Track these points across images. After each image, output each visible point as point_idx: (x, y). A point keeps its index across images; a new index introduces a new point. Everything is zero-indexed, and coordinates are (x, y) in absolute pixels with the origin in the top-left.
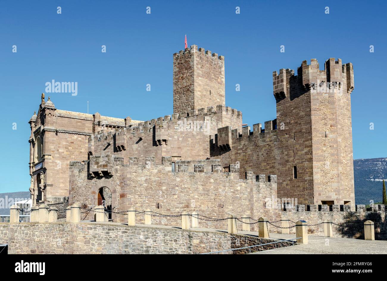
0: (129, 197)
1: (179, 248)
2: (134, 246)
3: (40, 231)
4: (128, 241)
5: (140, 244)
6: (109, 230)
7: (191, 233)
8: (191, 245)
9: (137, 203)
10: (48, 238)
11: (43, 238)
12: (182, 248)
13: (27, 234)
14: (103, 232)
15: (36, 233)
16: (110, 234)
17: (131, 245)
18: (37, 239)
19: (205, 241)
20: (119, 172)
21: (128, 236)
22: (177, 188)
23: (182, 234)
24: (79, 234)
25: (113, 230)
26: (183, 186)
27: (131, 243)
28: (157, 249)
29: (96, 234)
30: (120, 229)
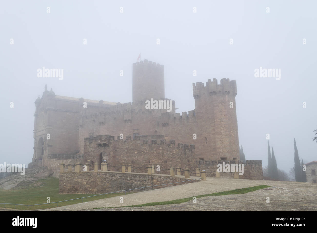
0: (117, 157)
1: (147, 184)
2: (124, 183)
3: (77, 176)
4: (122, 181)
5: (128, 182)
6: (113, 175)
7: (153, 177)
8: (153, 182)
9: (122, 161)
10: (82, 179)
11: (79, 180)
12: (148, 184)
13: (70, 178)
14: (109, 176)
15: (75, 177)
16: (113, 177)
17: (123, 183)
18: (76, 180)
19: (160, 180)
20: (112, 144)
21: (122, 178)
22: (143, 152)
23: (148, 177)
24: (98, 177)
25: (115, 175)
26: (146, 151)
27: (124, 182)
28: (136, 185)
29: (106, 177)
30: (118, 175)
